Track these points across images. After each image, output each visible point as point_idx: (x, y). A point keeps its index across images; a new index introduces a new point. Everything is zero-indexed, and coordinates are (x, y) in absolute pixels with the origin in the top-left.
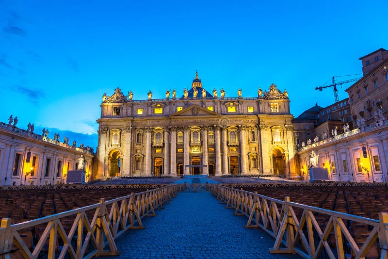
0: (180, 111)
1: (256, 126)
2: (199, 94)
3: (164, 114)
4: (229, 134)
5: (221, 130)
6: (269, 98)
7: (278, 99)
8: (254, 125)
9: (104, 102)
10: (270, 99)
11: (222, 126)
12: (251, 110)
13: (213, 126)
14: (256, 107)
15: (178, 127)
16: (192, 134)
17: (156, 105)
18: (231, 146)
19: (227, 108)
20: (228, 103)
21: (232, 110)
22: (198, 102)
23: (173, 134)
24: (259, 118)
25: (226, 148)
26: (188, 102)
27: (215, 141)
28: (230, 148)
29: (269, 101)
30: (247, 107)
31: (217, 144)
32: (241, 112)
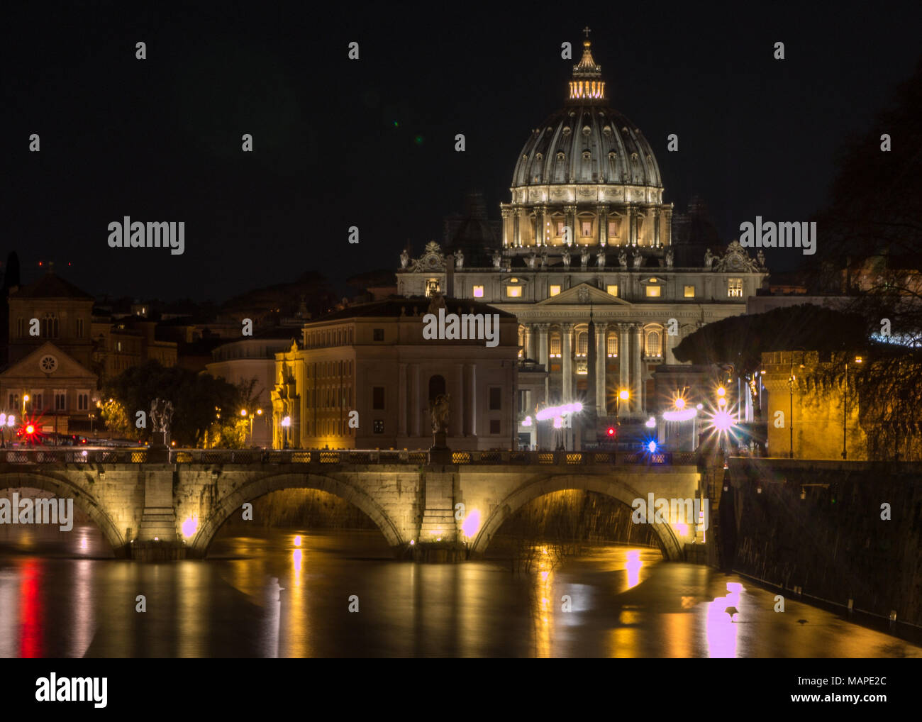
0: (556, 297)
1: (697, 325)
2: (592, 261)
3: (527, 298)
4: (646, 338)
5: (633, 332)
6: (725, 268)
7: (743, 272)
8: (694, 323)
9: (406, 271)
10: (727, 271)
11: (633, 325)
12: (689, 294)
13: (617, 325)
14: (700, 287)
15: (552, 325)
16: (577, 338)
17: (509, 281)
18: (648, 361)
19: (645, 290)
20: (646, 280)
21: (653, 292)
22: (589, 276)
23: (543, 337)
24: (702, 309)
25: (639, 363)
26: (570, 276)
27: (619, 353)
28: (648, 364)
29: (726, 275)
30: (684, 286)
31: (624, 358)
32: (670, 296)
